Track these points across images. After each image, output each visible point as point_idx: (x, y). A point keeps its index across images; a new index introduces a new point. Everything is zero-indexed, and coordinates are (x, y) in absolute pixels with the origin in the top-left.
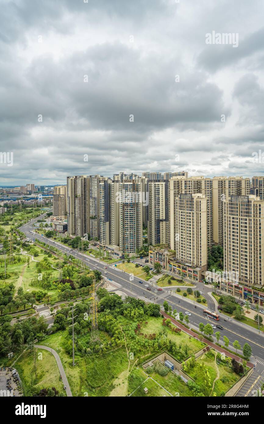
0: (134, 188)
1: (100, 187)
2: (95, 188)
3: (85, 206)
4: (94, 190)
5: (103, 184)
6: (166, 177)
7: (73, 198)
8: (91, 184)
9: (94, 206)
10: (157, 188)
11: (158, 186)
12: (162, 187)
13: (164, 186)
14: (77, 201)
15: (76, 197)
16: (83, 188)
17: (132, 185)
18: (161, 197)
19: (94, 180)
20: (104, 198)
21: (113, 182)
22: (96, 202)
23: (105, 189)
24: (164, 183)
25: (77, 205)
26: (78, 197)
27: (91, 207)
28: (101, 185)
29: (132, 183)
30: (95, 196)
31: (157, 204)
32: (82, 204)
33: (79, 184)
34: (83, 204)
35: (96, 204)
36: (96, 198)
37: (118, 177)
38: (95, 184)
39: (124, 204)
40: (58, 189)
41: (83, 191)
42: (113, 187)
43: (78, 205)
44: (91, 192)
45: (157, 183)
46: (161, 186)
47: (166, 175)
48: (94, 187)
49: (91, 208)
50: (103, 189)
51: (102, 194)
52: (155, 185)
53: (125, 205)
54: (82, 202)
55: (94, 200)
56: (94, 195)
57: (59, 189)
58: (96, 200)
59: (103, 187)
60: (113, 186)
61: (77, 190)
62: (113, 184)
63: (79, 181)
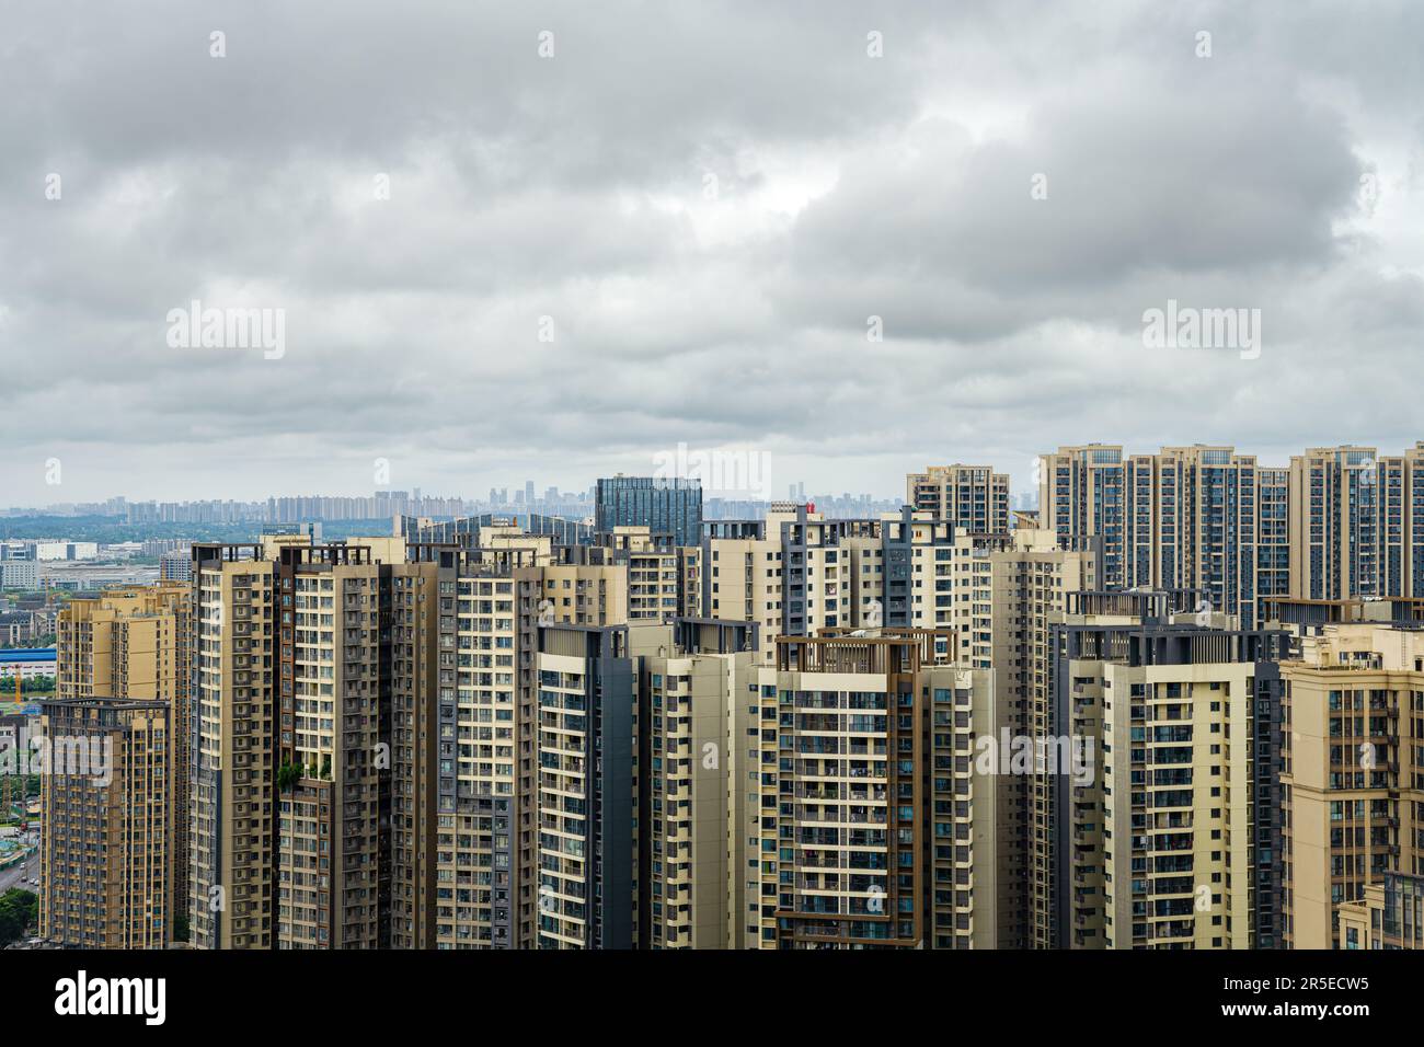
0: (904, 733)
1: (548, 698)
2: (494, 688)
3: (385, 887)
4: (487, 714)
5: (577, 665)
6: (1316, 502)
7: (259, 782)
8: (448, 642)
9: (486, 897)
10: (1159, 733)
11: (1174, 711)
12: (1218, 717)
13: (1239, 698)
14: (299, 833)
15: (287, 777)
16: (366, 677)
17: (881, 700)
18: (1202, 825)
19: (486, 607)
20: (581, 827)
21: (689, 636)
22: (502, 844)
23: (593, 724)
24: (1238, 673)
25: (299, 879)
26: (307, 780)
27: (452, 903)
28: (550, 677)
29: (877, 683)
30: (494, 778)
31: (1161, 908)
32: (348, 858)
33: (326, 636)
34: (369, 866)
35: (499, 873)
36: (502, 804)
37: (749, 555)
38: (494, 651)
39: (797, 911)
40: (100, 635)
41: (366, 711)
42: (686, 699)
43: (307, 871)
44: (448, 732)
45: (1156, 674)
46: (1202, 700)
47: (1316, 483)
48: (486, 679)
49: (447, 912)
50: (572, 722)
51: (566, 784)
52: (1136, 690)
53: (806, 922)
54: (347, 841)
55: (485, 823)
56: (486, 768)
57: (117, 631)
58: (503, 821)
59: (572, 701)
60: (682, 690)
61: (296, 705)
62: (677, 666)
63: (327, 601)
